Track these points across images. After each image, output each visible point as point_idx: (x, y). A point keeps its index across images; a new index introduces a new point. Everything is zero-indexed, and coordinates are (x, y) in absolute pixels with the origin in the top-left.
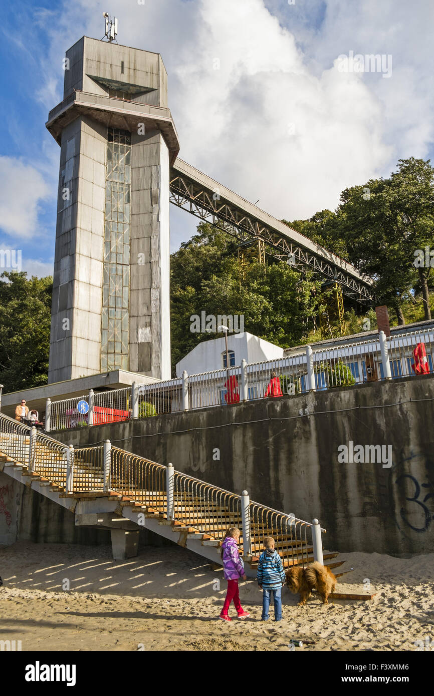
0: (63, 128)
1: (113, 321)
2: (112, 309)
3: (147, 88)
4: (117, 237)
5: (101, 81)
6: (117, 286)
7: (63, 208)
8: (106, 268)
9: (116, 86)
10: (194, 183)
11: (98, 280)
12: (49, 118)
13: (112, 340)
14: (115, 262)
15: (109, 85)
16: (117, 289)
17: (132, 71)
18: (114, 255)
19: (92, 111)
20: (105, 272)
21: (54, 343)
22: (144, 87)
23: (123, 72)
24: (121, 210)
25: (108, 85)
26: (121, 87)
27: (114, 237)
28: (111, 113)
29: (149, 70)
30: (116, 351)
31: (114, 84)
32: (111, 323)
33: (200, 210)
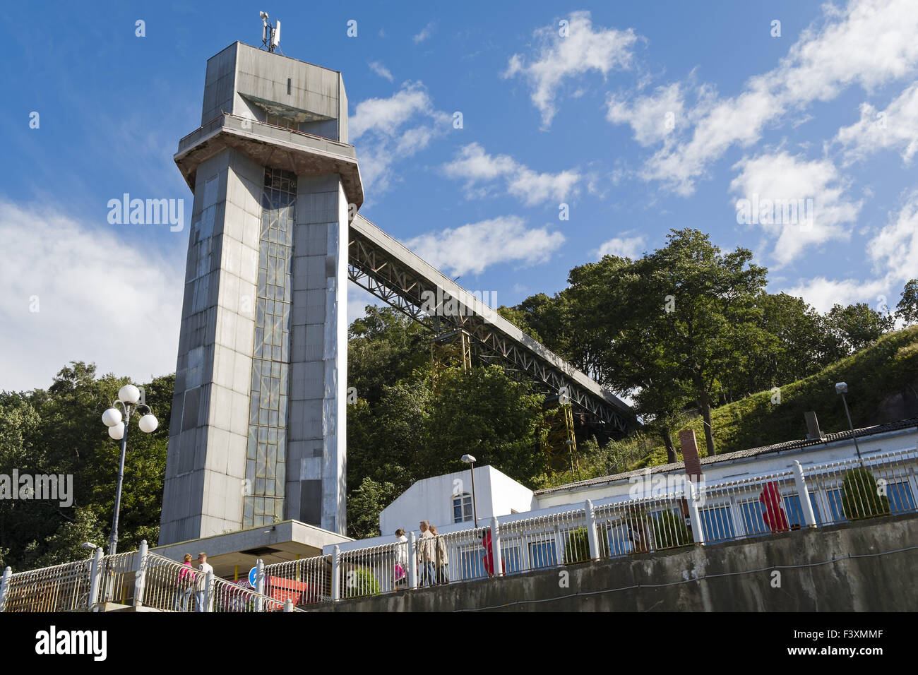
0: (199, 163)
1: (264, 447)
2: (264, 429)
3: (322, 116)
4: (273, 322)
5: (259, 102)
6: (272, 395)
7: (196, 277)
8: (256, 366)
9: (278, 111)
10: (377, 250)
11: (244, 384)
12: (180, 150)
13: (260, 474)
14: (270, 358)
15: (269, 108)
16: (272, 399)
17: (302, 92)
18: (268, 349)
19: (246, 142)
20: (255, 374)
21: (171, 479)
22: (318, 115)
23: (289, 93)
24: (281, 283)
25: (267, 109)
26: (286, 113)
27: (269, 321)
28: (273, 147)
29: (325, 92)
30: (268, 493)
31: (276, 108)
32: (261, 450)
33: (382, 288)
